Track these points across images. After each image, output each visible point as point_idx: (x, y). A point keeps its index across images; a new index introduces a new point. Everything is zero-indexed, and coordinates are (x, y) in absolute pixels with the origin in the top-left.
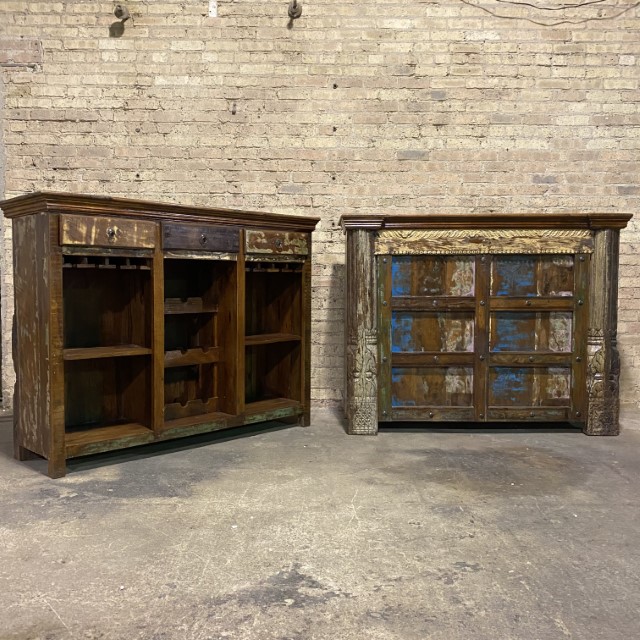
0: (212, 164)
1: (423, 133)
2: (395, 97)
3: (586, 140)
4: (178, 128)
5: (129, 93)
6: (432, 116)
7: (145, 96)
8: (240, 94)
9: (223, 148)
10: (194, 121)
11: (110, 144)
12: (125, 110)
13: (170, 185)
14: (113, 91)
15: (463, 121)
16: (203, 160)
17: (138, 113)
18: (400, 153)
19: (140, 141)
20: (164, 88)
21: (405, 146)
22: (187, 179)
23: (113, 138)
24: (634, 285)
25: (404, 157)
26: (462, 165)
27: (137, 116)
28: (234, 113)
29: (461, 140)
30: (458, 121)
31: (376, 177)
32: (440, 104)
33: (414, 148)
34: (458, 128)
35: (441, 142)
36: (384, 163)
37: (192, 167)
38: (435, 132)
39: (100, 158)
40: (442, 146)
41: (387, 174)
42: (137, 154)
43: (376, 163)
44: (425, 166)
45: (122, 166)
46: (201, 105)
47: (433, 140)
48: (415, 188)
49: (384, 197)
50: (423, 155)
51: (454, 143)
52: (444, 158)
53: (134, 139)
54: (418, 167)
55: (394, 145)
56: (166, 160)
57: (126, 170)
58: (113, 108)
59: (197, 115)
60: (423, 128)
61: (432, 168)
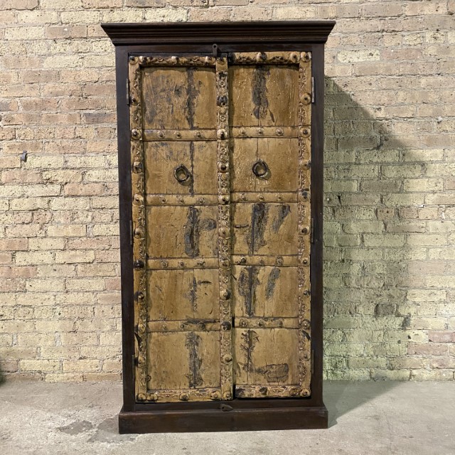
3: (42, 57)
24: (111, 233)
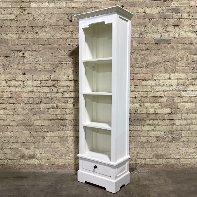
0: (60, 47)
1: (167, 30)
2: (153, 12)
4: (43, 29)
5: (18, 12)
6: (172, 21)
7: (26, 13)
8: (74, 11)
9: (66, 39)
10: (51, 25)
11: (9, 38)
12: (16, 20)
13: (39, 58)
14: (9, 11)
15: (188, 23)
16: (56, 45)
17: (23, 22)
18: (156, 40)
19: (24, 36)
20: (35, 8)
21: (158, 36)
22: (48, 55)
23: (10, 35)
25: (158, 42)
26: (187, 46)
27: (22, 24)
28: (71, 21)
29: (187, 33)
30: (185, 23)
31: (143, 52)
32: (176, 15)
33: (163, 37)
34: (186, 27)
35: (177, 34)
36: (148, 45)
37: (50, 49)
38: (173, 29)
39: (4, 45)
40: (177, 37)
41: (149, 50)
42: (22, 43)
43: (144, 45)
44: (169, 46)
45: (15, 49)
46: (54, 18)
47: (172, 33)
48: (164, 58)
49: (148, 62)
50: (168, 41)
51: (183, 34)
52: (178, 42)
53: (21, 35)
54: (165, 47)
55: (153, 36)
56: (37, 46)
57: (18, 51)
58: (10, 19)
59: (53, 22)
60: (168, 27)
61: (172, 47)
